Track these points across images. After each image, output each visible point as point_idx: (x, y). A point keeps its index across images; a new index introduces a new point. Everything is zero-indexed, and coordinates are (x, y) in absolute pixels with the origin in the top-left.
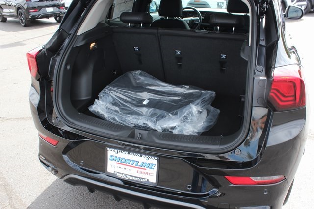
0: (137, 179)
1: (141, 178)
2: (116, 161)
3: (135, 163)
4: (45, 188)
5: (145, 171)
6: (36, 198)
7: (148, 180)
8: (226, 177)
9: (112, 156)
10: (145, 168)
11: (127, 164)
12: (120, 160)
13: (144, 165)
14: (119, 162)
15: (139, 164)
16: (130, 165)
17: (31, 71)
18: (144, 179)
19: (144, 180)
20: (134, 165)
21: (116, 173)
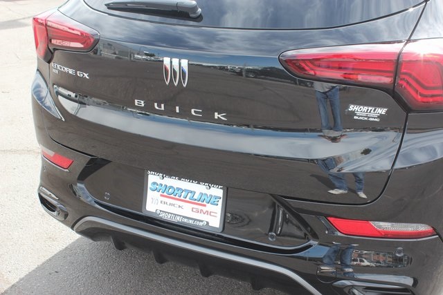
0: (191, 222)
1: (198, 220)
2: (160, 193)
3: (190, 194)
4: (43, 260)
5: (204, 209)
6: (27, 273)
7: (208, 223)
8: (329, 218)
9: (154, 183)
10: (204, 203)
11: (177, 197)
12: (167, 190)
13: (203, 198)
14: (165, 194)
15: (196, 197)
16: (182, 198)
17: (37, 47)
18: (202, 221)
19: (201, 224)
20: (187, 199)
21: (158, 212)
